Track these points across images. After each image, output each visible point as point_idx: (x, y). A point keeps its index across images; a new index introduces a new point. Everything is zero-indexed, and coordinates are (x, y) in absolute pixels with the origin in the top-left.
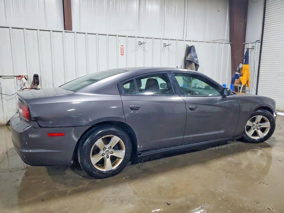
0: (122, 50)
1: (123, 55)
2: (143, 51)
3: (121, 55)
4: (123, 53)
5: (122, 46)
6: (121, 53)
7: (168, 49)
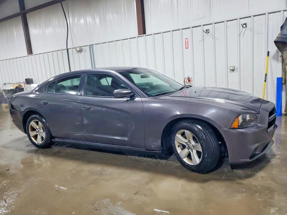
0: (187, 43)
1: (188, 48)
2: (212, 39)
3: (186, 48)
4: (188, 46)
5: (187, 39)
6: (186, 46)
7: (250, 29)
